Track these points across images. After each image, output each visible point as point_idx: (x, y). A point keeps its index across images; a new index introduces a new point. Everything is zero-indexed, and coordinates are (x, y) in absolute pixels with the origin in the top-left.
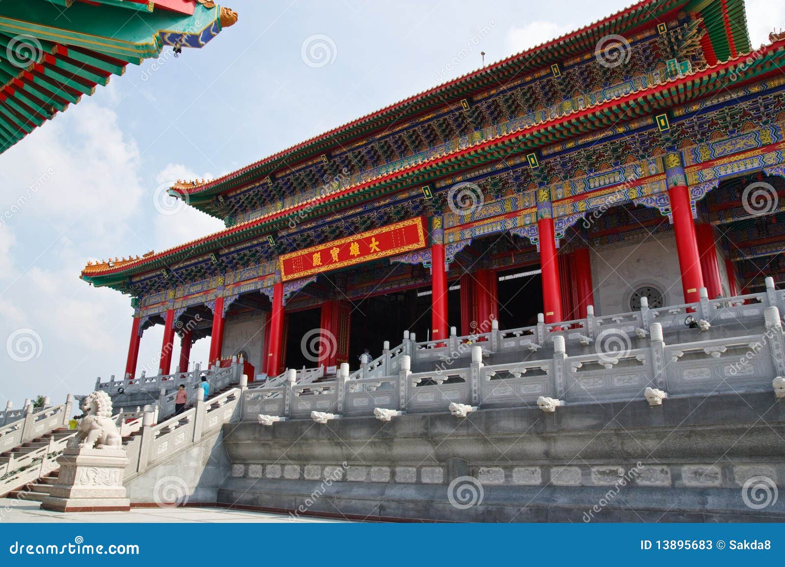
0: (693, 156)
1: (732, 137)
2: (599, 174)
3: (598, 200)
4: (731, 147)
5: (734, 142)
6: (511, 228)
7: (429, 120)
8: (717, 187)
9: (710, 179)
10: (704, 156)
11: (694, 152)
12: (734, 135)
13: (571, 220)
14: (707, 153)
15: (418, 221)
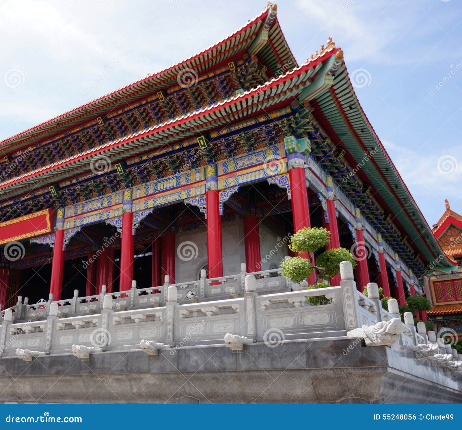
0: (224, 168)
1: (249, 154)
2: (165, 179)
3: (161, 199)
4: (248, 162)
5: (250, 158)
6: (106, 219)
7: (78, 132)
8: (237, 192)
9: (232, 185)
10: (231, 169)
11: (225, 165)
12: (251, 153)
13: (144, 214)
14: (233, 166)
15: (46, 212)
